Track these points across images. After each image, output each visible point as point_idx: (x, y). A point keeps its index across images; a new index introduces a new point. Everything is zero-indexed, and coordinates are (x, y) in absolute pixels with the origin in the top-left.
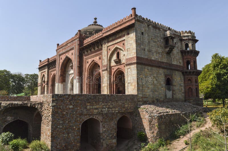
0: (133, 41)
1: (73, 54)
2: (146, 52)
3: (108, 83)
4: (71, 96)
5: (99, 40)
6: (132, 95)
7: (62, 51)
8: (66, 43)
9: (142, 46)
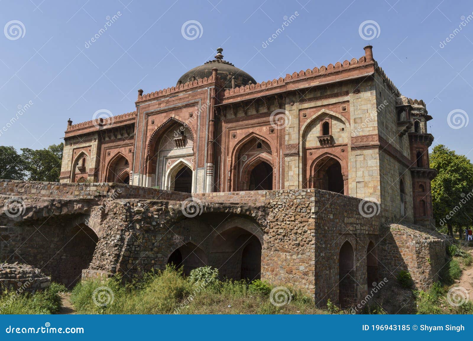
0: (369, 106)
1: (195, 114)
2: (385, 129)
3: (300, 180)
5: (277, 94)
7: (157, 106)
9: (381, 117)
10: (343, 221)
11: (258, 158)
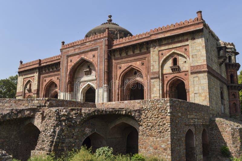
5: (145, 42)
9: (208, 54)
10: (187, 117)
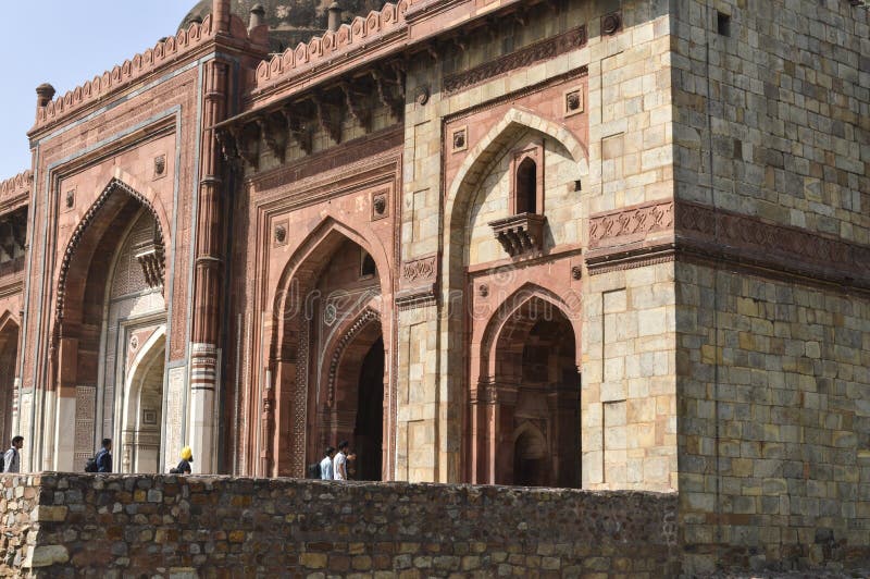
0: (648, 81)
1: (170, 164)
2: (751, 170)
3: (444, 397)
4: (185, 489)
5: (376, 64)
6: (640, 496)
7: (78, 142)
8: (116, 84)
9: (716, 122)
11: (365, 312)
